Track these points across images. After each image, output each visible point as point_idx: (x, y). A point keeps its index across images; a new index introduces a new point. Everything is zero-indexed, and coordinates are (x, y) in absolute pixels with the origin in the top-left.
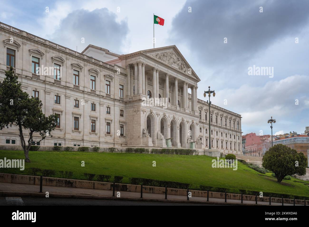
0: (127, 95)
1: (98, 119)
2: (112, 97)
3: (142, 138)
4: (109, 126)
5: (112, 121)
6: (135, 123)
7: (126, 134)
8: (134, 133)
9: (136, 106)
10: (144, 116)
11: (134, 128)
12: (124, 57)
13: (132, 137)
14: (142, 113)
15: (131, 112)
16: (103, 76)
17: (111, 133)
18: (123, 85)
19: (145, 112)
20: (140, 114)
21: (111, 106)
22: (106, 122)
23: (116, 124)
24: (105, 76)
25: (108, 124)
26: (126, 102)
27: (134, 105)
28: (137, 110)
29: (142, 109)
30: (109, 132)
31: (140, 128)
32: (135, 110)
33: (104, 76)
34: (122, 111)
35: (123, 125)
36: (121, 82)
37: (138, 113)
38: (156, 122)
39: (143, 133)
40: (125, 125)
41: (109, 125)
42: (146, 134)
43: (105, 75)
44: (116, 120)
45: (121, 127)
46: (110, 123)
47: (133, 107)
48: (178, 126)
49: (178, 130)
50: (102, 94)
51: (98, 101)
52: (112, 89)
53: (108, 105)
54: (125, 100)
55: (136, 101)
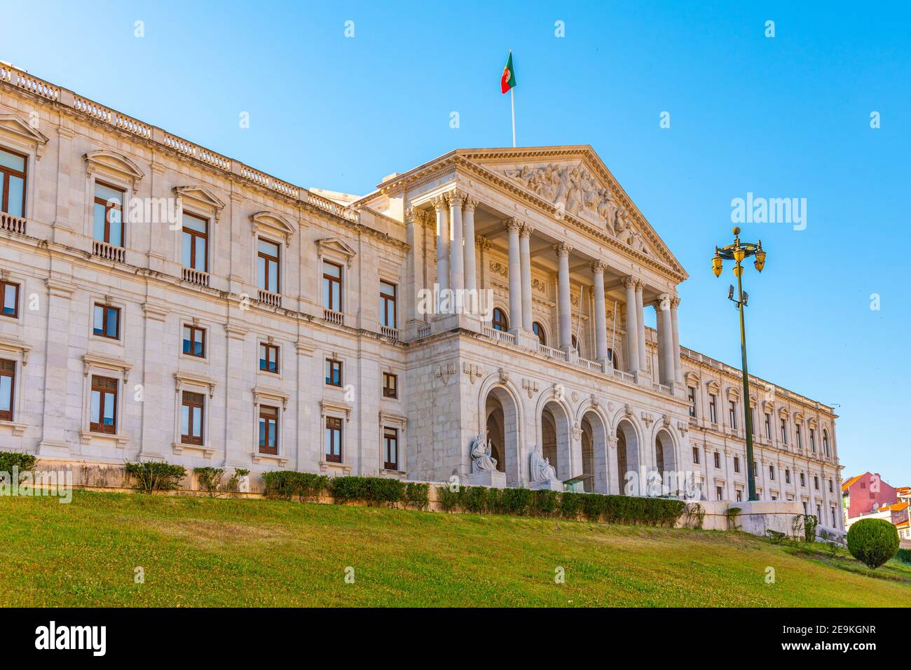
0: (410, 318)
1: (291, 405)
2: (350, 321)
3: (466, 475)
4: (336, 433)
5: (347, 412)
6: (441, 418)
7: (407, 464)
8: (438, 460)
9: (442, 357)
10: (475, 392)
11: (435, 439)
12: (397, 184)
13: (429, 472)
14: (464, 379)
15: (425, 379)
16: (313, 245)
17: (344, 459)
18: (396, 282)
19: (479, 375)
20: (458, 383)
21: (347, 358)
22: (322, 416)
23: (365, 425)
24: (321, 243)
25: (335, 425)
26: (407, 345)
27: (435, 352)
28: (445, 369)
29: (464, 366)
30: (337, 452)
31: (458, 437)
32: (438, 371)
33: (317, 242)
34: (392, 379)
35: (396, 430)
36: (387, 272)
37: (449, 383)
38: (522, 417)
39: (473, 457)
40: (403, 430)
41: (337, 429)
42: (482, 460)
43: (318, 241)
44: (365, 408)
45: (385, 437)
46: (340, 420)
47: (432, 360)
48: (609, 433)
49: (610, 448)
50: (305, 308)
51: (290, 336)
52: (350, 294)
53: (331, 353)
54: (403, 336)
55: (442, 337)
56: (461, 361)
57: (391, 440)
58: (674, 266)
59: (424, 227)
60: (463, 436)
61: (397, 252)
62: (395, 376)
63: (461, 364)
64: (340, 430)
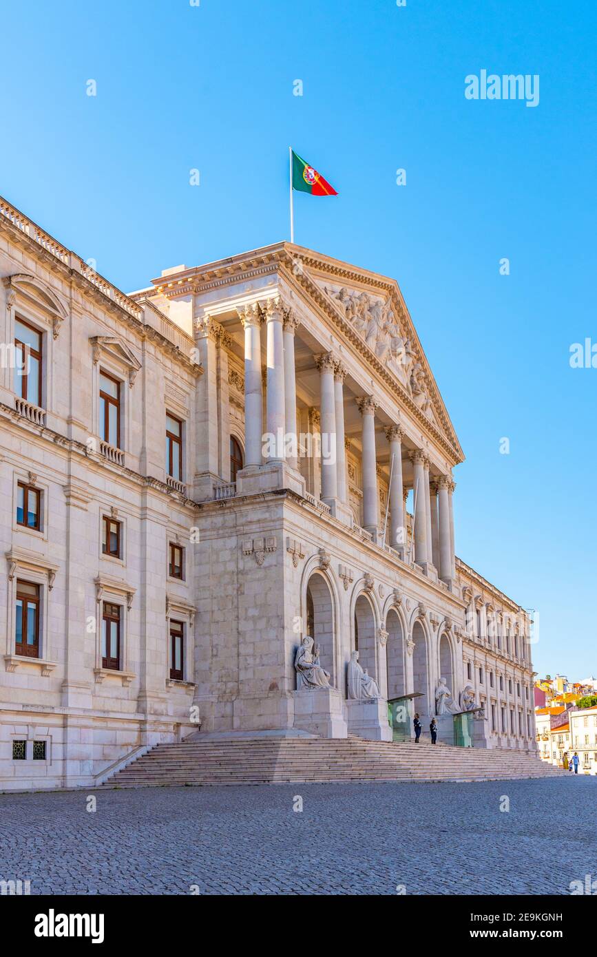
0: (202, 470)
1: (58, 582)
2: (131, 463)
3: (289, 691)
4: (113, 625)
5: (129, 596)
6: (253, 612)
7: (195, 672)
8: (246, 669)
9: (254, 527)
10: (297, 579)
11: (241, 640)
12: (185, 281)
13: (230, 685)
14: (287, 559)
15: (225, 555)
16: (87, 343)
17: (124, 665)
18: (185, 418)
19: (302, 556)
20: (280, 565)
21: (129, 516)
22: (98, 601)
23: (150, 617)
24: (100, 341)
25: (112, 614)
26: (200, 506)
27: (241, 521)
28: (261, 544)
29: (288, 543)
30: (113, 655)
31: (280, 639)
32: (249, 546)
33: (94, 339)
34: (177, 551)
35: (181, 623)
36: (173, 401)
37: (265, 564)
38: (338, 614)
39: (297, 668)
40: (191, 624)
41: (114, 620)
42: (314, 673)
43: (96, 338)
44: (151, 592)
45: (171, 634)
46: (119, 607)
47: (236, 531)
48: (407, 638)
49: (407, 655)
50: (77, 434)
51: (59, 476)
52: (131, 425)
53: (109, 508)
54: (191, 493)
55: (258, 500)
56: (285, 534)
57: (176, 638)
58: (454, 445)
59: (217, 347)
60: (286, 637)
61: (186, 376)
62: (181, 549)
63: (284, 540)
64: (118, 622)
